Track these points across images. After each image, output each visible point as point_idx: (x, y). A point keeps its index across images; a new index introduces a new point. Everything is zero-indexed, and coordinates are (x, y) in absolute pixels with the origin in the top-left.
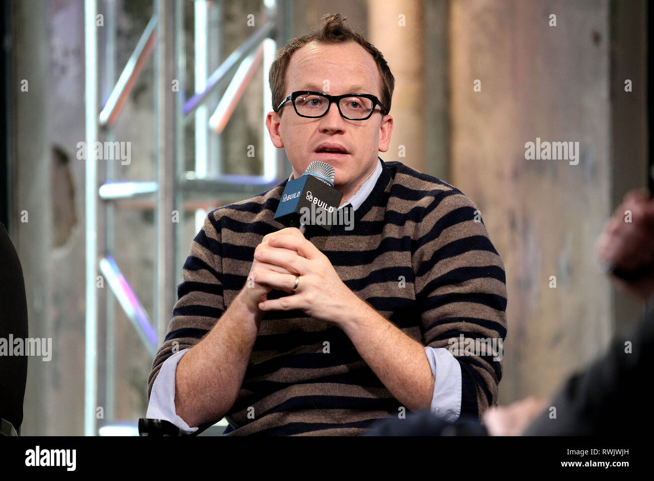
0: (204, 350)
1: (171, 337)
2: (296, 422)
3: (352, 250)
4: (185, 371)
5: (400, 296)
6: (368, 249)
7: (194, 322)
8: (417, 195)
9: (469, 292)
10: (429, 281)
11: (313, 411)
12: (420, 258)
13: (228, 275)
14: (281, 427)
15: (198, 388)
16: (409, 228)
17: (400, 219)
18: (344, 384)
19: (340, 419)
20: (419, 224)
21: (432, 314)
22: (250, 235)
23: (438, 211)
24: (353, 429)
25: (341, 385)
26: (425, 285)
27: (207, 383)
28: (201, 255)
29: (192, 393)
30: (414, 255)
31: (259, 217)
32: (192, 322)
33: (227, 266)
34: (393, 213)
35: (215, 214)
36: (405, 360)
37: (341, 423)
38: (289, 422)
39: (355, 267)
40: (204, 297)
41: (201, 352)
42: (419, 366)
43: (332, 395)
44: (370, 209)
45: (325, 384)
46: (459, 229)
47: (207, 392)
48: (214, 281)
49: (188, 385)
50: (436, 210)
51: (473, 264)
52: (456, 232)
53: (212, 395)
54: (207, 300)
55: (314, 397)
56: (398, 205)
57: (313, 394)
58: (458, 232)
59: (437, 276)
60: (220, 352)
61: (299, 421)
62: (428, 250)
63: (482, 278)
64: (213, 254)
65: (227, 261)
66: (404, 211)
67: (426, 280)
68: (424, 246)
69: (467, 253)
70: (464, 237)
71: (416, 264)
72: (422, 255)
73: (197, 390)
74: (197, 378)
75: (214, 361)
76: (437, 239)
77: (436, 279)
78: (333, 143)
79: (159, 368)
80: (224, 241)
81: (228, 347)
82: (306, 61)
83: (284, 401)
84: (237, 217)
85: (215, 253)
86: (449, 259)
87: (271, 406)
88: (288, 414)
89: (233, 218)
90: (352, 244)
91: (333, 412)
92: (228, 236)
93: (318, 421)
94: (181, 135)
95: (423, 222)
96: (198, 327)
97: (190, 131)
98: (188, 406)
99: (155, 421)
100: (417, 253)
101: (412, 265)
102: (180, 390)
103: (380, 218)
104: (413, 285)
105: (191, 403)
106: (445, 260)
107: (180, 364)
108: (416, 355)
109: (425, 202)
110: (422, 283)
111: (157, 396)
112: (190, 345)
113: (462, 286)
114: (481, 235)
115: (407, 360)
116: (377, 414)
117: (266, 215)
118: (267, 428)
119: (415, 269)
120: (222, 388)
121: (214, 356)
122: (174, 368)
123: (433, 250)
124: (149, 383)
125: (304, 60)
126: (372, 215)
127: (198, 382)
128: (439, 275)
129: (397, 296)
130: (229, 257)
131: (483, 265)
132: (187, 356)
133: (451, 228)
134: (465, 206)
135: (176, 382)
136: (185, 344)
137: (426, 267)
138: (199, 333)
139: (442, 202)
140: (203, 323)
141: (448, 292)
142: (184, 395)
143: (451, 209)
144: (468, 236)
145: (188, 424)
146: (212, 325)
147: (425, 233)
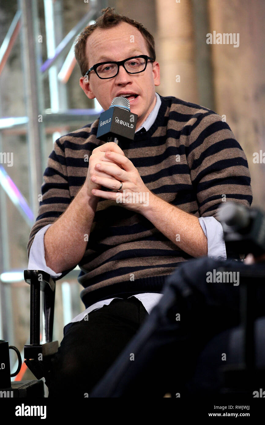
0: (62, 224)
1: (39, 218)
2: (124, 266)
3: (147, 156)
4: (49, 238)
5: (181, 183)
6: (158, 155)
7: (52, 207)
8: (186, 118)
9: (226, 177)
10: (200, 171)
11: (135, 259)
12: (192, 158)
13: (71, 177)
14: (114, 270)
15: (60, 249)
16: (183, 140)
17: (176, 135)
18: (153, 241)
19: (152, 263)
20: (189, 136)
21: (204, 194)
22: (83, 151)
23: (200, 127)
24: (161, 268)
25: (151, 241)
26: (198, 174)
27: (65, 245)
28: (54, 166)
29: (56, 252)
30: (188, 156)
31: (88, 140)
32: (51, 208)
33: (70, 171)
34: (172, 130)
35: (60, 140)
36: (185, 229)
37: (153, 265)
38: (120, 267)
39: (151, 167)
40: (58, 192)
41: (60, 226)
42: (195, 232)
43: (146, 248)
44: (156, 129)
45: (141, 241)
46: (215, 136)
47: (65, 251)
48: (63, 181)
49: (53, 247)
50: (198, 126)
51: (227, 157)
52: (213, 139)
53: (69, 252)
54: (60, 193)
55: (135, 250)
56: (175, 125)
57: (133, 249)
58: (214, 138)
59: (204, 168)
60: (72, 225)
61: (126, 266)
62: (197, 152)
63: (233, 166)
64: (61, 165)
65: (69, 168)
66: (179, 129)
67: (198, 171)
68: (194, 150)
69: (222, 151)
70: (218, 141)
71: (190, 162)
72: (194, 155)
73: (59, 250)
74: (59, 242)
75: (69, 231)
76: (202, 145)
77: (204, 170)
78: (126, 91)
79: (33, 239)
80: (66, 156)
81: (77, 222)
82: (96, 43)
83: (115, 254)
84: (74, 141)
85: (63, 164)
86: (211, 156)
87: (107, 258)
88: (118, 262)
89: (72, 141)
90: (148, 152)
91: (147, 259)
92: (68, 153)
93: (138, 265)
94: (40, 86)
95: (191, 135)
96: (56, 211)
97: (46, 83)
98: (54, 260)
99: (34, 271)
100: (190, 155)
101: (188, 163)
102: (48, 251)
103: (164, 134)
104: (189, 175)
105: (55, 258)
106: (208, 158)
107: (46, 234)
108: (192, 225)
109: (191, 122)
110: (195, 174)
111: (33, 256)
112: (52, 222)
113: (221, 173)
114: (229, 138)
115: (186, 229)
116: (176, 259)
117: (92, 138)
118: (105, 271)
119: (190, 166)
120: (75, 248)
121: (68, 228)
122: (43, 237)
123: (200, 152)
124: (28, 248)
125: (96, 42)
126: (158, 133)
127: (59, 245)
128: (206, 167)
129: (179, 183)
130: (70, 166)
131: (234, 157)
132: (51, 229)
133: (209, 136)
134: (217, 121)
135: (45, 245)
136: (48, 221)
137: (197, 163)
138: (57, 214)
139: (202, 121)
140: (59, 207)
141: (213, 179)
142: (51, 253)
143: (208, 125)
144: (221, 140)
145: (55, 271)
146: (65, 208)
147: (193, 141)
